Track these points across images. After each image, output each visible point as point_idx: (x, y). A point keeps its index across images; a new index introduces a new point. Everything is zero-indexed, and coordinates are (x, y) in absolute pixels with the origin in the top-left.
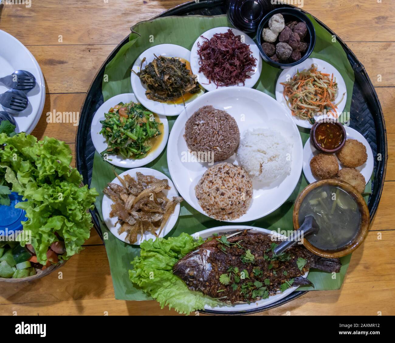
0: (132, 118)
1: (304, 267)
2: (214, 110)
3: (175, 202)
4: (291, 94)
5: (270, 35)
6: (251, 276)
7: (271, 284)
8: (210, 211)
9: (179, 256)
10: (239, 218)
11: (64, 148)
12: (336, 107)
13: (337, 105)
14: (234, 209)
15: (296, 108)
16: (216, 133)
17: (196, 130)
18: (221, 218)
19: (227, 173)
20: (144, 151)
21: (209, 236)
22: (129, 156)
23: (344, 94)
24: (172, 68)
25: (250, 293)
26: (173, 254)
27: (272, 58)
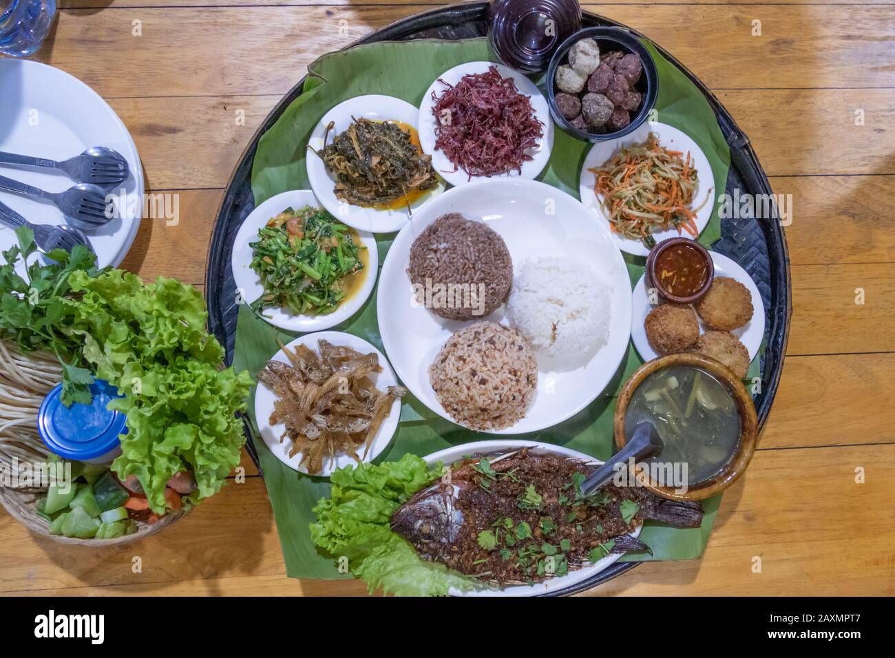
0: (311, 238)
1: (635, 518)
2: (465, 224)
3: (392, 395)
4: (610, 191)
5: (571, 79)
6: (535, 534)
7: (573, 548)
8: (459, 414)
9: (400, 497)
10: (512, 426)
11: (192, 297)
12: (695, 215)
13: (696, 211)
14: (504, 410)
15: (619, 218)
16: (471, 266)
17: (433, 261)
18: (479, 426)
19: (491, 341)
20: (333, 300)
21: (455, 459)
22: (304, 310)
23: (710, 191)
24: (387, 143)
25: (534, 566)
26: (391, 493)
27: (575, 122)
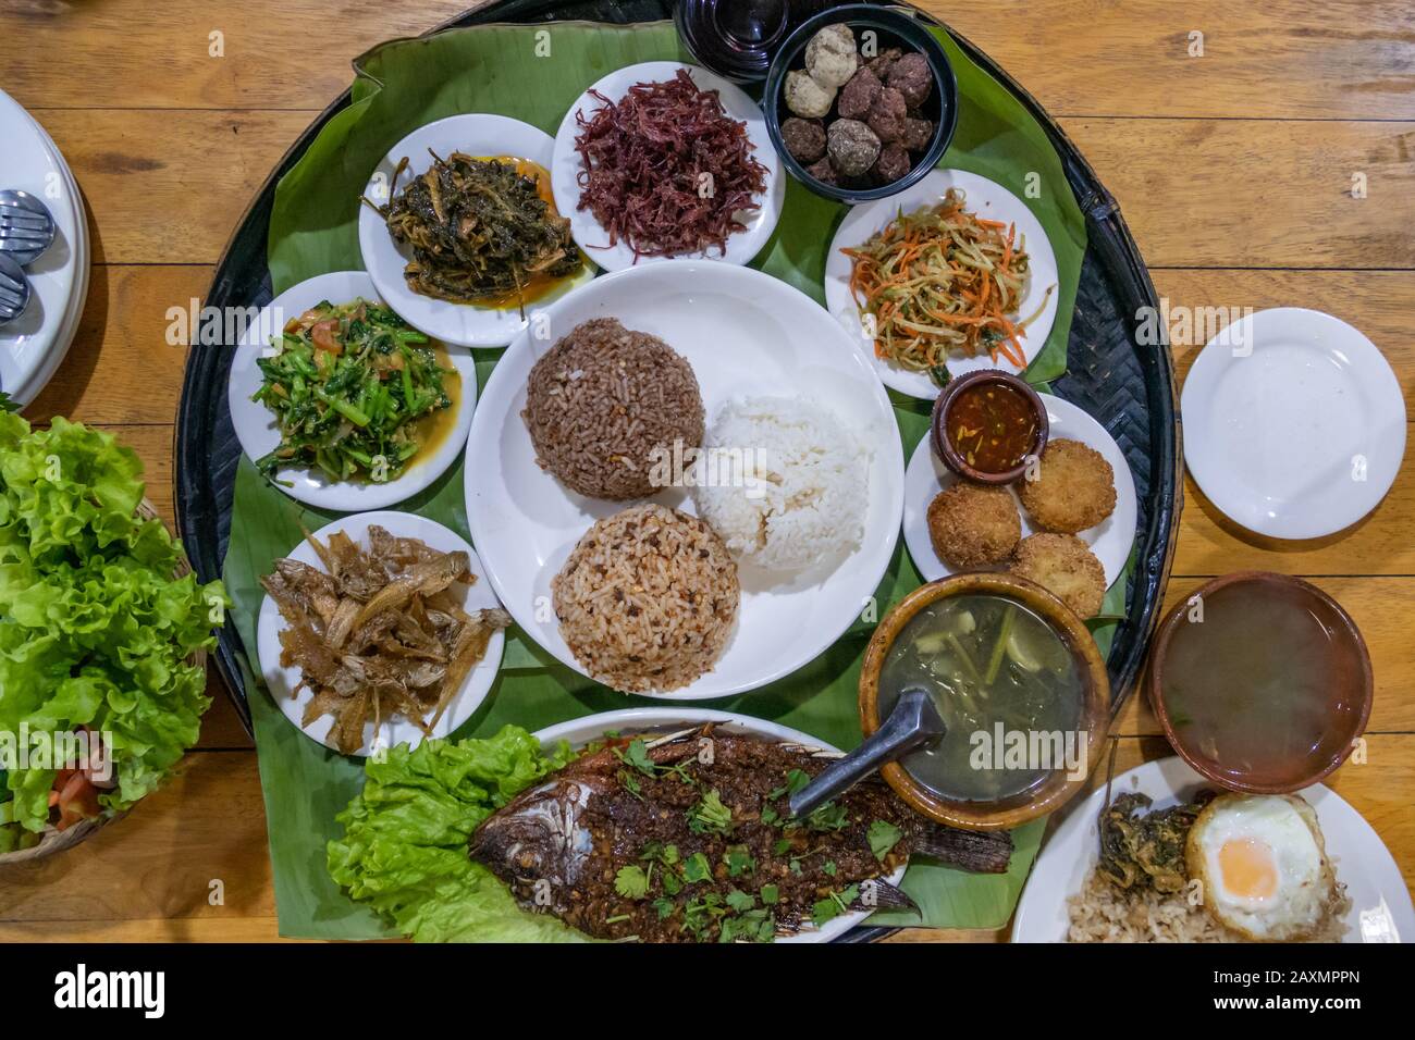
0: (354, 355)
1: (893, 851)
2: (619, 337)
3: (488, 624)
4: (874, 287)
5: (810, 95)
6: (718, 875)
7: (784, 900)
8: (594, 662)
9: (494, 798)
10: (687, 685)
11: (116, 455)
12: (1021, 332)
13: (1023, 325)
14: (670, 659)
15: (889, 334)
16: (622, 411)
17: (558, 400)
18: (628, 684)
19: (654, 541)
20: (395, 458)
21: (592, 737)
22: (345, 475)
23: (1049, 291)
24: (488, 198)
25: (715, 928)
26: (474, 793)
27: (814, 168)
